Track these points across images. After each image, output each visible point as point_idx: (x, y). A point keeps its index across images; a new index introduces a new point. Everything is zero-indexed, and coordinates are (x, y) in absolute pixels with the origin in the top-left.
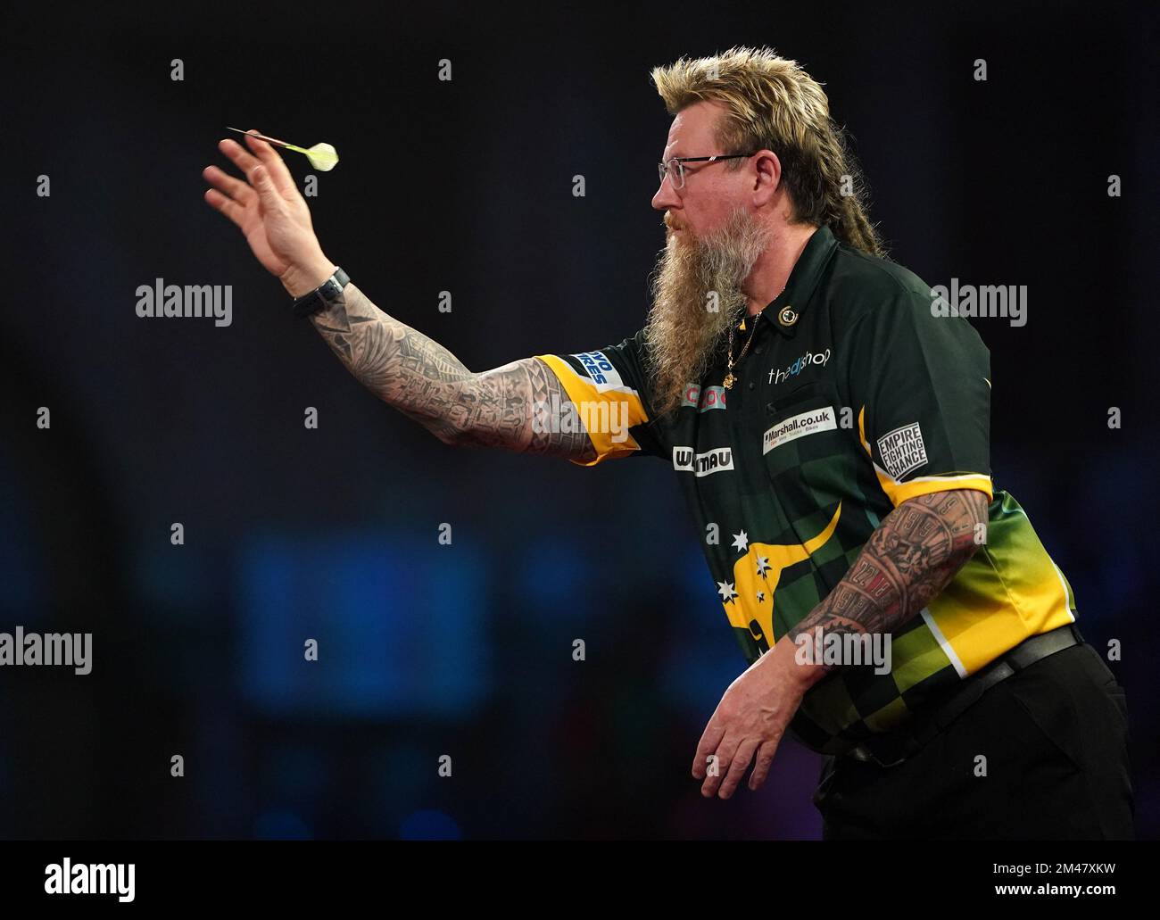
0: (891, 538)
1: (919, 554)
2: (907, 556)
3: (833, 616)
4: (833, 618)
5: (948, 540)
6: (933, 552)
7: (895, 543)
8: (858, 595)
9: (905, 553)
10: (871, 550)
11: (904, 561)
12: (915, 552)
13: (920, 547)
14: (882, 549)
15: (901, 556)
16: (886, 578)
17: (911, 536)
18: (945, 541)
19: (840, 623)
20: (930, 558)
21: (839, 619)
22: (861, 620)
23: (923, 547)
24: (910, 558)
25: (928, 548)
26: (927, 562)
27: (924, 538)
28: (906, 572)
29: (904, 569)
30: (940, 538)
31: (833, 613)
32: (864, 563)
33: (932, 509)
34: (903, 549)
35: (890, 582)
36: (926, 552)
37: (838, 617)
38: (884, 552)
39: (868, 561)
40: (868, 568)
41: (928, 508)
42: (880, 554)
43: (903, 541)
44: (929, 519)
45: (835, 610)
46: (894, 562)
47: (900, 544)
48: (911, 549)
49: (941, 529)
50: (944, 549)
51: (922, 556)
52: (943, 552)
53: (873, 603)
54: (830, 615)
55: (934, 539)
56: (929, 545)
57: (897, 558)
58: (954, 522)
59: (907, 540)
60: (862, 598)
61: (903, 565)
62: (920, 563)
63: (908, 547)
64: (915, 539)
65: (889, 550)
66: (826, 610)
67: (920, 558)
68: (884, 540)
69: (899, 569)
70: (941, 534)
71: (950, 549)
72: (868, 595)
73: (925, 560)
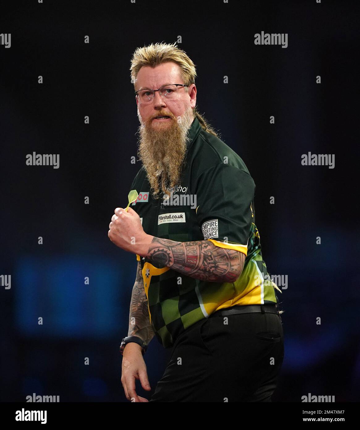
0: (209, 251)
1: (213, 265)
2: (209, 262)
4: (170, 250)
5: (227, 271)
6: (218, 269)
7: (210, 254)
8: (184, 254)
9: (210, 260)
10: (200, 247)
13: (216, 264)
14: (204, 251)
15: (207, 260)
16: (197, 260)
17: (216, 257)
18: (226, 270)
20: (215, 270)
21: (171, 252)
22: (176, 261)
23: (217, 265)
24: (209, 263)
26: (213, 270)
27: (220, 262)
28: (204, 266)
29: (204, 264)
31: (171, 249)
32: (195, 248)
33: (229, 255)
34: (210, 258)
35: (196, 263)
36: (216, 267)
37: (171, 251)
38: (204, 252)
39: (197, 248)
40: (195, 251)
42: (202, 251)
43: (212, 256)
44: (226, 257)
45: (173, 249)
46: (204, 258)
47: (210, 256)
48: (212, 261)
49: (227, 264)
50: (223, 272)
51: (214, 267)
52: (221, 273)
53: (185, 261)
54: (170, 248)
55: (222, 266)
56: (219, 266)
58: (233, 266)
59: (214, 257)
60: (184, 256)
61: (206, 263)
62: (211, 268)
63: (212, 259)
64: (216, 260)
65: (206, 254)
66: (171, 245)
67: (212, 267)
68: (207, 249)
69: (203, 262)
70: (226, 266)
71: (224, 274)
72: (186, 257)
73: (213, 269)
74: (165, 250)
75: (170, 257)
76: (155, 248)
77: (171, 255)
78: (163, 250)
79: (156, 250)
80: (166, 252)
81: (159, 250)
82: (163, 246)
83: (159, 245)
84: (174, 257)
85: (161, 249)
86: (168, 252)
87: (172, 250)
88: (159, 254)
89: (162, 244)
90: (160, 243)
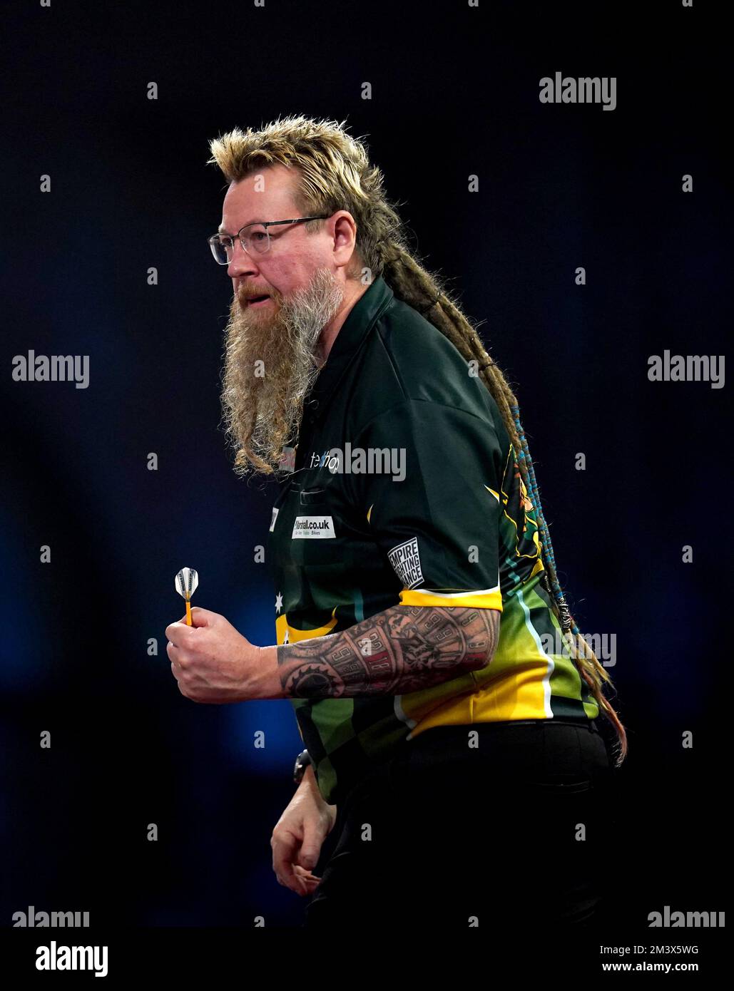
0: (409, 628)
1: (428, 653)
2: (417, 650)
3: (324, 660)
4: (324, 664)
5: (461, 652)
6: (443, 657)
7: (412, 634)
8: (357, 658)
9: (416, 647)
10: (386, 627)
11: (412, 653)
12: (426, 651)
13: (433, 649)
14: (397, 633)
15: (412, 648)
16: (389, 658)
17: (429, 635)
18: (459, 652)
19: (327, 671)
20: (437, 661)
21: (328, 666)
22: (346, 679)
23: (435, 649)
24: (419, 653)
25: (439, 652)
26: (433, 664)
27: (440, 642)
28: (409, 663)
29: (409, 660)
30: (455, 647)
31: (325, 659)
32: (374, 634)
33: (455, 618)
34: (415, 642)
35: (391, 665)
36: (437, 654)
37: (327, 664)
38: (397, 637)
39: (379, 634)
40: (377, 641)
41: (451, 616)
42: (392, 636)
43: (420, 636)
44: (450, 626)
45: (329, 657)
46: (403, 649)
47: (415, 638)
48: (424, 646)
49: (458, 639)
50: (453, 658)
51: (431, 656)
52: (452, 661)
53: (365, 673)
54: (323, 659)
55: (448, 647)
56: (441, 649)
57: (407, 648)
58: (472, 637)
59: (423, 636)
60: (358, 662)
61: (411, 657)
62: (426, 662)
63: (421, 643)
64: (431, 640)
65: (403, 637)
66: (321, 652)
67: (428, 658)
68: (402, 626)
69: (405, 658)
70: (457, 644)
71: (459, 661)
72: (364, 663)
73: (431, 661)
74: (314, 666)
75: (331, 678)
76: (291, 673)
77: (331, 672)
78: (309, 670)
79: (296, 675)
80: (317, 670)
81: (301, 674)
82: (309, 661)
83: (296, 662)
84: (340, 675)
85: (304, 669)
86: (323, 668)
87: (327, 661)
88: (306, 681)
89: (300, 657)
90: (296, 657)
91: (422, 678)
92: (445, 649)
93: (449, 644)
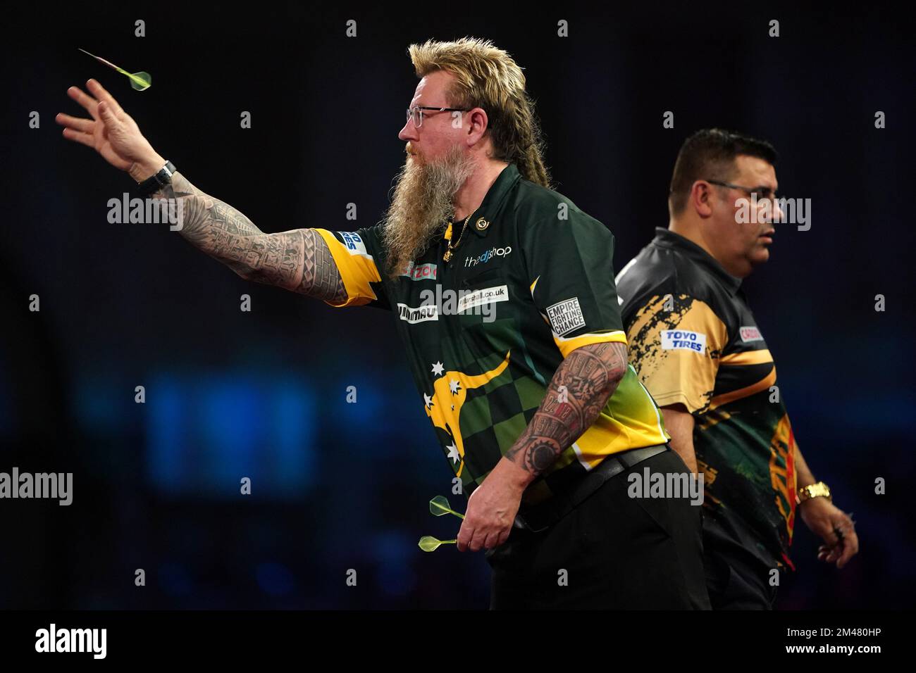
0: (568, 377)
1: (587, 385)
3: (536, 437)
4: (536, 439)
5: (605, 373)
6: (596, 382)
7: (571, 379)
8: (550, 420)
9: (578, 386)
10: (555, 387)
11: (578, 392)
12: (584, 384)
13: (587, 380)
14: (563, 385)
15: (575, 388)
17: (581, 373)
18: (603, 374)
19: (541, 442)
20: (595, 387)
21: (540, 439)
22: (554, 437)
23: (589, 380)
24: (581, 389)
25: (592, 381)
26: (593, 390)
27: (589, 374)
28: (580, 399)
29: (579, 397)
30: (600, 372)
32: (551, 397)
33: (593, 353)
34: (575, 383)
35: (571, 407)
36: (592, 383)
37: (538, 437)
39: (554, 395)
40: (555, 399)
41: (591, 352)
43: (576, 378)
44: (591, 360)
45: (536, 433)
46: (571, 393)
47: (574, 380)
48: (582, 382)
49: (599, 366)
50: (602, 379)
51: (589, 386)
52: (602, 382)
53: (561, 424)
54: (534, 437)
55: (596, 374)
56: (593, 378)
57: (573, 390)
58: (608, 361)
59: (578, 376)
60: (553, 421)
61: (578, 394)
62: (589, 391)
64: (583, 375)
65: (568, 385)
66: (530, 433)
67: (588, 388)
68: (563, 379)
69: (576, 398)
70: (600, 370)
71: (607, 379)
72: (557, 419)
73: (591, 389)
74: (533, 445)
75: (547, 443)
76: (524, 460)
77: (545, 440)
78: (532, 450)
79: (527, 458)
80: (536, 445)
81: (530, 456)
82: (527, 445)
83: (522, 452)
84: (549, 437)
85: (529, 451)
86: (538, 442)
87: (537, 435)
88: (536, 457)
89: (522, 447)
90: (519, 449)
91: (594, 403)
92: (595, 376)
93: (595, 372)
